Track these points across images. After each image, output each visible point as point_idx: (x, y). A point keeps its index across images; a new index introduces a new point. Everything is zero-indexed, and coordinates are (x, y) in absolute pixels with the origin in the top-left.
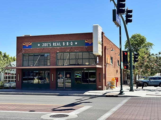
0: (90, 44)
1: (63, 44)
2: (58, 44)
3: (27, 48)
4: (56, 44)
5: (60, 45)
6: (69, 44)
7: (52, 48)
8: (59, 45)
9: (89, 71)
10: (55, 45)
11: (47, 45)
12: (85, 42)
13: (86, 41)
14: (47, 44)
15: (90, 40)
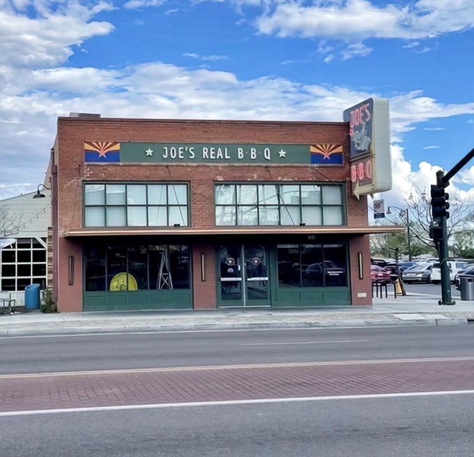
0: (327, 158)
1: (239, 153)
2: (220, 154)
3: (102, 159)
4: (212, 153)
5: (227, 157)
6: (260, 156)
7: (197, 167)
8: (224, 156)
9: (325, 246)
10: (209, 154)
11: (182, 155)
12: (311, 150)
13: (313, 149)
14: (180, 152)
15: (326, 146)
